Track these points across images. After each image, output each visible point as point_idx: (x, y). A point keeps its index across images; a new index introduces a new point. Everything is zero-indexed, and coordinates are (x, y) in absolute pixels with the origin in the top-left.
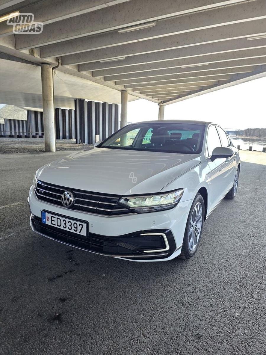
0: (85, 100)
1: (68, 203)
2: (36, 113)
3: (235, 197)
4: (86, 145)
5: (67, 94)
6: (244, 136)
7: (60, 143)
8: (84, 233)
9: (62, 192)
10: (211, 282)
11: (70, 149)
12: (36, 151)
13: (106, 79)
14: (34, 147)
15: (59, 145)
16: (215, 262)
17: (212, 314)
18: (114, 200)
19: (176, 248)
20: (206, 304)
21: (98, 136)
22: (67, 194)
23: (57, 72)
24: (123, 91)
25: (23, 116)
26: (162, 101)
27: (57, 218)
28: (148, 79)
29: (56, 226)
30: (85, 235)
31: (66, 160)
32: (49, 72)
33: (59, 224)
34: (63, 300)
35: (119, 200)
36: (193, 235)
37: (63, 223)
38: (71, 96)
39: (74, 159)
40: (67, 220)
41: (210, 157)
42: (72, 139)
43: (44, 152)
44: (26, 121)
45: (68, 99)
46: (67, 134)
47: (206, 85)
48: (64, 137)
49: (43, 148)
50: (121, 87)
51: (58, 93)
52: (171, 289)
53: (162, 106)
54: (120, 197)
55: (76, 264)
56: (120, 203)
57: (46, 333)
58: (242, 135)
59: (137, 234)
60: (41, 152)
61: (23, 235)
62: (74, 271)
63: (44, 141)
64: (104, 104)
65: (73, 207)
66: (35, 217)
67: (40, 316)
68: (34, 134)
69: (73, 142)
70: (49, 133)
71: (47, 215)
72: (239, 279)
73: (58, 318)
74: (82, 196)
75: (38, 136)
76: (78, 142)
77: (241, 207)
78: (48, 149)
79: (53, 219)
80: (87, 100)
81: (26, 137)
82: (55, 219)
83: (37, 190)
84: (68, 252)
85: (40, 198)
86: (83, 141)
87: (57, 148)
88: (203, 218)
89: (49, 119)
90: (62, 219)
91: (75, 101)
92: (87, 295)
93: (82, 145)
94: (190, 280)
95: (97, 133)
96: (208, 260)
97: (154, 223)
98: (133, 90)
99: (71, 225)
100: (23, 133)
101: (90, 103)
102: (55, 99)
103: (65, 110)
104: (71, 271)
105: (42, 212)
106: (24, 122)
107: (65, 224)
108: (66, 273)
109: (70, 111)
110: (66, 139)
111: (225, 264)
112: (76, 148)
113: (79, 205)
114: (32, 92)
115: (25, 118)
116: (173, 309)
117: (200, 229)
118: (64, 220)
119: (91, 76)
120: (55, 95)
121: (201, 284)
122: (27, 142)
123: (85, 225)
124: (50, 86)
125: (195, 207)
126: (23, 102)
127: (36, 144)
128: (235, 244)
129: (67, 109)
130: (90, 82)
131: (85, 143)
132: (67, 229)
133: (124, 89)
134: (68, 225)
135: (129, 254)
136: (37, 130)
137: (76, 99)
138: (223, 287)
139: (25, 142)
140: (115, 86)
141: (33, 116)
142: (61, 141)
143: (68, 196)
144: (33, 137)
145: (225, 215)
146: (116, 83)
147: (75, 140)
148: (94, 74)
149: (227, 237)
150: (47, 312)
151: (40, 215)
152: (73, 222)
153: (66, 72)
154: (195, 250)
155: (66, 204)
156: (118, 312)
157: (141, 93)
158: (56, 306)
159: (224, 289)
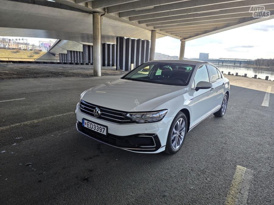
0: (124, 37)
1: (97, 115)
2: (89, 46)
3: (223, 115)
4: (123, 71)
5: (112, 34)
6: (254, 65)
7: (105, 69)
8: (105, 133)
9: (94, 108)
10: (183, 169)
11: (111, 75)
12: (87, 76)
13: (140, 22)
14: (86, 73)
15: (104, 71)
16: (190, 158)
17: (176, 186)
18: (124, 115)
19: (161, 146)
20: (175, 180)
21: (132, 65)
22: (97, 109)
23: (104, 18)
24: (152, 31)
25: (80, 48)
26: (183, 38)
27: (91, 124)
28: (172, 22)
29: (90, 128)
30: (106, 134)
31: (105, 85)
32: (98, 18)
33: (92, 127)
34: (91, 171)
35: (126, 115)
36: (177, 139)
37: (94, 126)
38: (114, 35)
39: (112, 84)
40: (96, 125)
41: (195, 88)
42: (114, 66)
43: (92, 76)
44: (82, 52)
45: (112, 37)
46: (111, 63)
47: (218, 26)
48: (109, 65)
49: (92, 73)
50: (152, 28)
51: (104, 33)
52: (156, 171)
53: (183, 41)
54: (127, 113)
55: (101, 152)
56: (127, 116)
57: (79, 186)
58: (253, 64)
59: (136, 136)
60: (91, 76)
61: (72, 133)
62: (99, 156)
63: (93, 67)
64: (138, 41)
65: (100, 117)
66: (79, 122)
67: (77, 177)
68: (87, 62)
69: (114, 69)
70: (96, 62)
71: (85, 121)
72: (202, 169)
73: (87, 179)
74: (105, 111)
75: (90, 64)
76: (118, 69)
77: (225, 123)
78: (95, 74)
79: (88, 124)
80: (126, 38)
81: (82, 64)
82: (89, 124)
83: (81, 106)
84: (98, 145)
85: (82, 111)
86: (121, 68)
87: (102, 73)
88: (186, 129)
89: (97, 53)
90: (93, 124)
91: (117, 38)
92: (105, 169)
93: (120, 71)
94: (170, 167)
95: (132, 62)
96: (186, 156)
97: (146, 129)
98: (161, 30)
99: (98, 128)
100: (80, 61)
101: (128, 40)
102: (103, 37)
103: (110, 44)
104: (97, 156)
105: (82, 119)
106: (81, 53)
107: (95, 127)
108: (94, 156)
109: (113, 45)
110: (110, 66)
111: (196, 160)
112: (116, 73)
113: (103, 116)
114: (86, 32)
115: (81, 50)
116: (153, 181)
117: (184, 136)
118: (94, 125)
119: (129, 20)
120: (102, 34)
121: (176, 169)
122: (82, 68)
123: (106, 128)
124: (99, 29)
125: (178, 121)
126: (80, 39)
127: (88, 70)
128: (209, 148)
129: (111, 44)
130: (128, 25)
131: (122, 70)
132: (96, 130)
133: (153, 29)
134: (97, 128)
135: (131, 148)
136: (89, 59)
137: (118, 37)
138: (190, 172)
139: (80, 68)
140: (147, 27)
141: (87, 49)
142: (106, 67)
143: (98, 110)
144: (87, 64)
145: (210, 128)
146: (147, 25)
147: (116, 67)
148: (131, 19)
149: (205, 143)
150: (80, 176)
151: (81, 121)
152: (99, 126)
153: (110, 18)
154: (178, 149)
155: (96, 115)
156: (121, 179)
157: (166, 32)
158: (86, 173)
159: (190, 173)
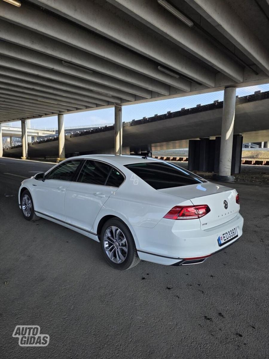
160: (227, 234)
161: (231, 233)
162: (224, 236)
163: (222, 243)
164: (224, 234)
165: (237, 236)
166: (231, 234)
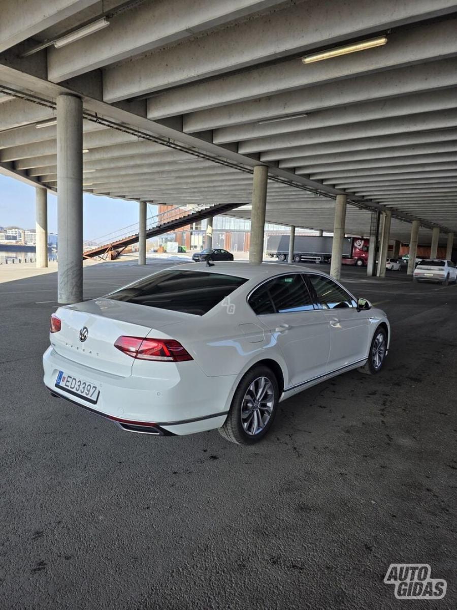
160: (74, 381)
161: (82, 386)
162: (69, 379)
163: (60, 385)
164: (71, 377)
165: (95, 403)
166: (81, 388)
